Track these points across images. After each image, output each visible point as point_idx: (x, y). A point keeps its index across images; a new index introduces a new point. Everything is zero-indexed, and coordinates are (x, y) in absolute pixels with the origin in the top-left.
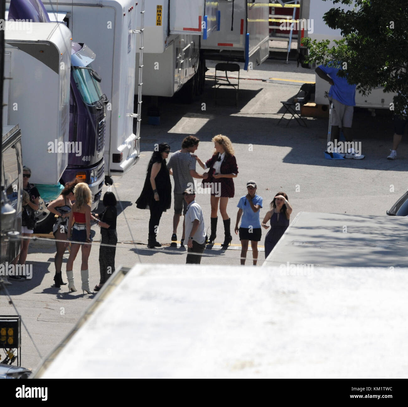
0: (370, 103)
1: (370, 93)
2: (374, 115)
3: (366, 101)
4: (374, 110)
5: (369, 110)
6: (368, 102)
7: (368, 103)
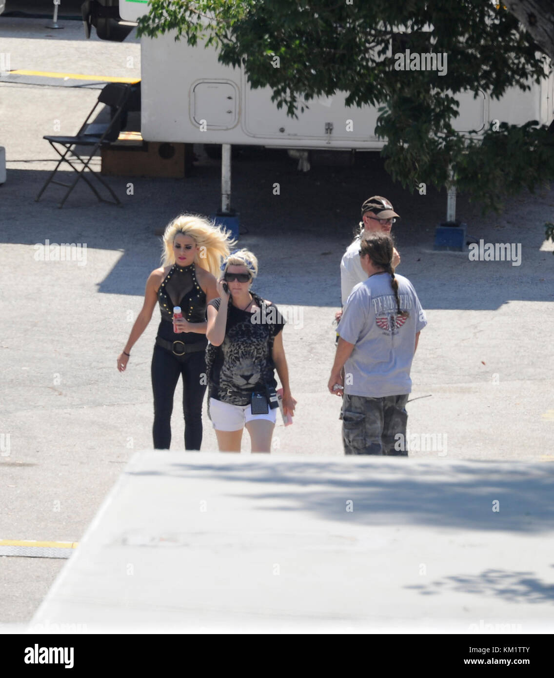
0: (296, 135)
1: (307, 107)
2: (306, 167)
3: (282, 130)
4: (306, 154)
5: (292, 153)
6: (287, 131)
7: (289, 135)
